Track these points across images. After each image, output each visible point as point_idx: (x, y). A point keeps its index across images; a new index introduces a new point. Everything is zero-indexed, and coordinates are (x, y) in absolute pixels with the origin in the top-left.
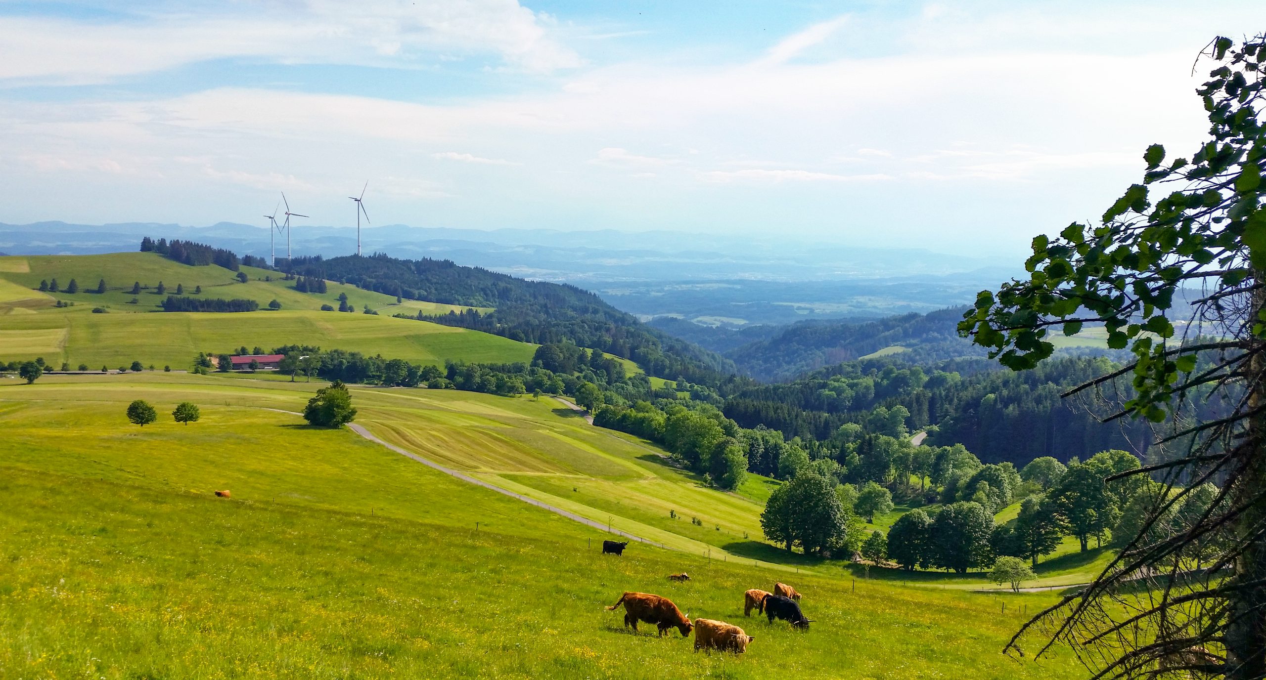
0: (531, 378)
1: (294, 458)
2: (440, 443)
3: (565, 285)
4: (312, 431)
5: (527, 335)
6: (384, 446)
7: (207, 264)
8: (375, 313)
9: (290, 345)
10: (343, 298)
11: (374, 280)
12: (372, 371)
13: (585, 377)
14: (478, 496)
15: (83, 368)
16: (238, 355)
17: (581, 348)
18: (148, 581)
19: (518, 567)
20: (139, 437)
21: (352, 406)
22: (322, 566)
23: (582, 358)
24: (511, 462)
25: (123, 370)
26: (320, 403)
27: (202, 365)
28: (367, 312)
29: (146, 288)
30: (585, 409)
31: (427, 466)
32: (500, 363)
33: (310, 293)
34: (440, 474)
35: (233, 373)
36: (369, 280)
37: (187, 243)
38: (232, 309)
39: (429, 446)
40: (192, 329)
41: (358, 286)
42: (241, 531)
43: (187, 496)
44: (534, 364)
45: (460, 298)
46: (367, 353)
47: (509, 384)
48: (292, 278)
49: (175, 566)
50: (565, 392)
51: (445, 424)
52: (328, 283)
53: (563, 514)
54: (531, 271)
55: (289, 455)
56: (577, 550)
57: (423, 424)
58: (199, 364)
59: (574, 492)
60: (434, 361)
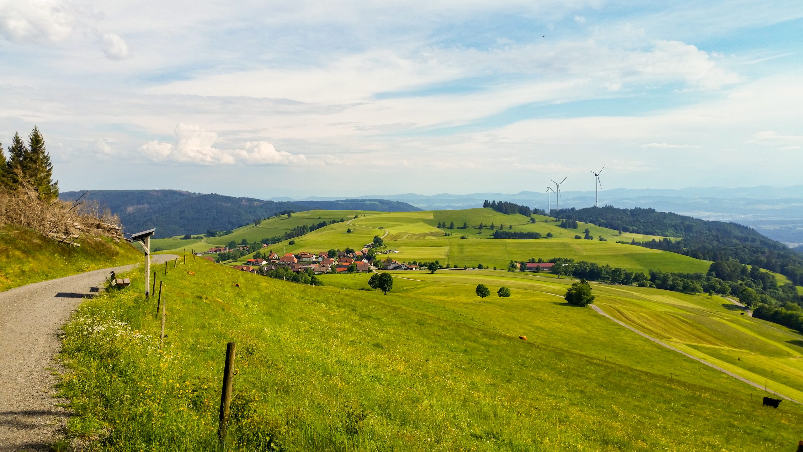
0: (707, 283)
1: (560, 322)
2: (646, 321)
3: (731, 224)
4: (570, 307)
5: (704, 255)
6: (611, 319)
7: (515, 214)
8: (606, 240)
9: (557, 258)
10: (587, 232)
11: (605, 221)
12: (604, 274)
13: (746, 284)
14: (671, 357)
15: (456, 267)
16: (530, 262)
17: (743, 265)
18: (488, 381)
19: (701, 406)
20: (482, 303)
21: (592, 294)
22: (579, 387)
23: (744, 271)
24: (693, 337)
25: (474, 268)
26: (574, 291)
27: (512, 267)
28: (601, 239)
29: (486, 226)
30: (746, 305)
31: (638, 334)
32: (686, 273)
33: (568, 229)
34: (646, 340)
35: (527, 272)
36: (602, 221)
37: (506, 203)
38: (528, 238)
39: (639, 322)
40: (508, 248)
41: (596, 225)
42: (534, 360)
43: (505, 337)
44: (709, 274)
45: (659, 232)
46: (601, 263)
47: (692, 286)
48: (559, 221)
49: (501, 374)
50: (732, 294)
51: (650, 309)
52: (579, 223)
53: (731, 374)
54: (707, 214)
55: (557, 320)
56: (743, 400)
57: (635, 308)
58: (510, 266)
59: (738, 361)
60: (642, 270)
